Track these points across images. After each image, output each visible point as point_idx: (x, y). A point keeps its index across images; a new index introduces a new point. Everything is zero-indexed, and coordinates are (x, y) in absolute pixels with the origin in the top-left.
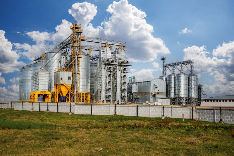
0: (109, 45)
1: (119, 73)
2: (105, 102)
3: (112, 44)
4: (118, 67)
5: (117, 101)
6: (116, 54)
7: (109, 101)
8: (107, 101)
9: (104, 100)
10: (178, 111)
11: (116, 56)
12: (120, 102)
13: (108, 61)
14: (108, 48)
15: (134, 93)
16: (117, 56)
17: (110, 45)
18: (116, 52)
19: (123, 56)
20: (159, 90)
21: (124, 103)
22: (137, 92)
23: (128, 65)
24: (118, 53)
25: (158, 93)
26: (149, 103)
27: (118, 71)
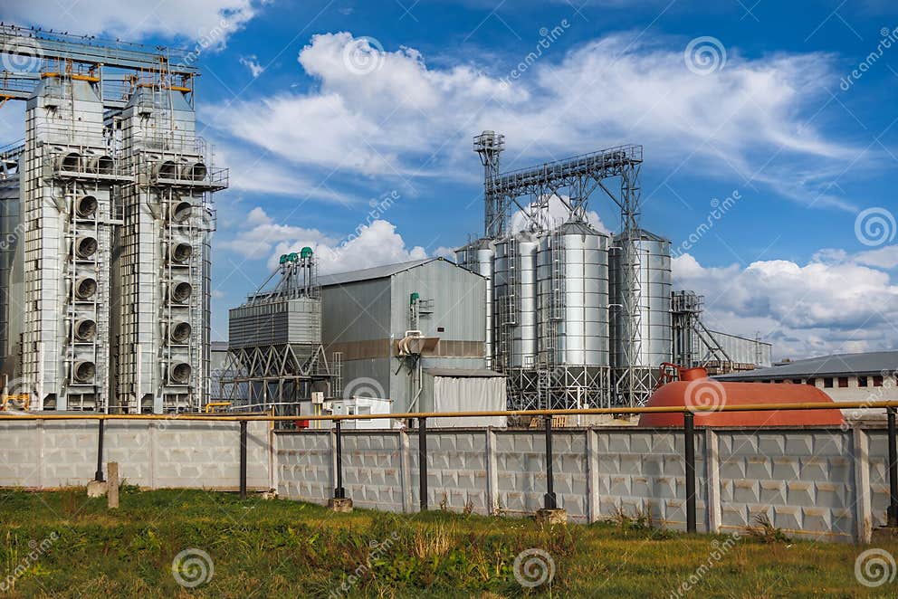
0: (91, 69)
1: (149, 233)
2: (62, 403)
3: (110, 61)
4: (146, 198)
5: (140, 396)
6: (136, 121)
7: (88, 397)
8: (74, 397)
9: (58, 392)
10: (182, 449)
11: (135, 130)
12: (159, 404)
13: (71, 161)
14: (81, 87)
15: (300, 347)
16: (141, 131)
17: (95, 65)
18: (136, 111)
19: (175, 132)
20: (441, 330)
21: (183, 405)
22: (318, 339)
23: (205, 182)
24: (146, 115)
25: (430, 345)
26: (327, 406)
27: (145, 218)
